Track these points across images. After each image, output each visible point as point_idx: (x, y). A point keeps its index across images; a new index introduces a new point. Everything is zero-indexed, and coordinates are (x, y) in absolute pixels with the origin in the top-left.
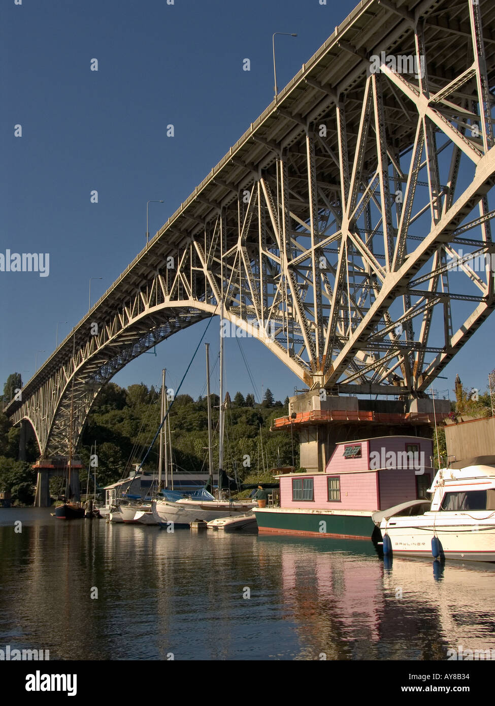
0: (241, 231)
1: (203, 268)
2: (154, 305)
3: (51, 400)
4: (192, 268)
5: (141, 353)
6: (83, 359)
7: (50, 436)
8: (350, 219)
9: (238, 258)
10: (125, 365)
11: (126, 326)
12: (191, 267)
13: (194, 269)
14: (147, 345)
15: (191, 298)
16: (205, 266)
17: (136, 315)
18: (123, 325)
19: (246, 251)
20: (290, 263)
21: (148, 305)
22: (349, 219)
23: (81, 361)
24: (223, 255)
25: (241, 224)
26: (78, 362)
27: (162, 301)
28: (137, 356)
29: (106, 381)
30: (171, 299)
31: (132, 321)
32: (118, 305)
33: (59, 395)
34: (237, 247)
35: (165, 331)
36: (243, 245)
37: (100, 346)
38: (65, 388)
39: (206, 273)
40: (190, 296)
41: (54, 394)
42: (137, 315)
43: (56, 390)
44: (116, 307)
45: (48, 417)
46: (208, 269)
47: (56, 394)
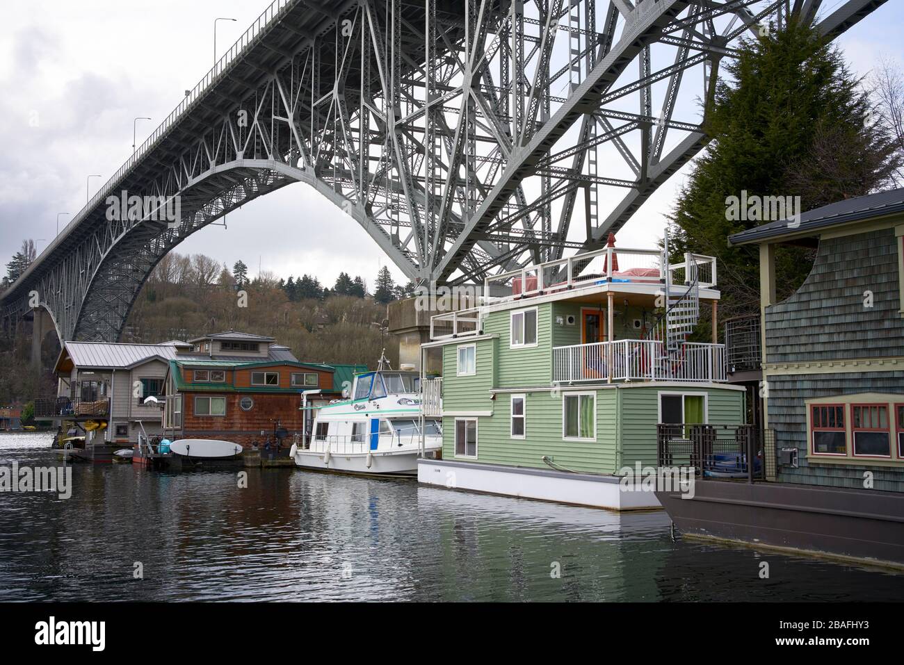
0: (338, 72)
1: (288, 118)
2: (223, 162)
3: (78, 282)
4: (273, 117)
5: (205, 224)
6: (125, 228)
7: (76, 331)
8: (474, 73)
9: (333, 108)
10: (183, 239)
11: (184, 189)
12: (273, 115)
13: (276, 117)
14: (213, 213)
15: (271, 157)
16: (291, 115)
17: (197, 174)
18: (180, 186)
19: (344, 100)
20: (399, 122)
21: (214, 161)
22: (472, 72)
23: (122, 231)
24: (314, 103)
25: (339, 63)
26: (117, 232)
27: (234, 158)
28: (200, 228)
29: (156, 259)
30: (246, 156)
31: (192, 181)
32: (175, 157)
33: (90, 277)
34: (332, 94)
35: (238, 196)
36: (340, 92)
38: (98, 267)
39: (292, 125)
40: (270, 153)
41: (82, 274)
42: (199, 174)
43: (86, 270)
44: (172, 160)
45: (74, 305)
46: (294, 120)
47: (86, 274)
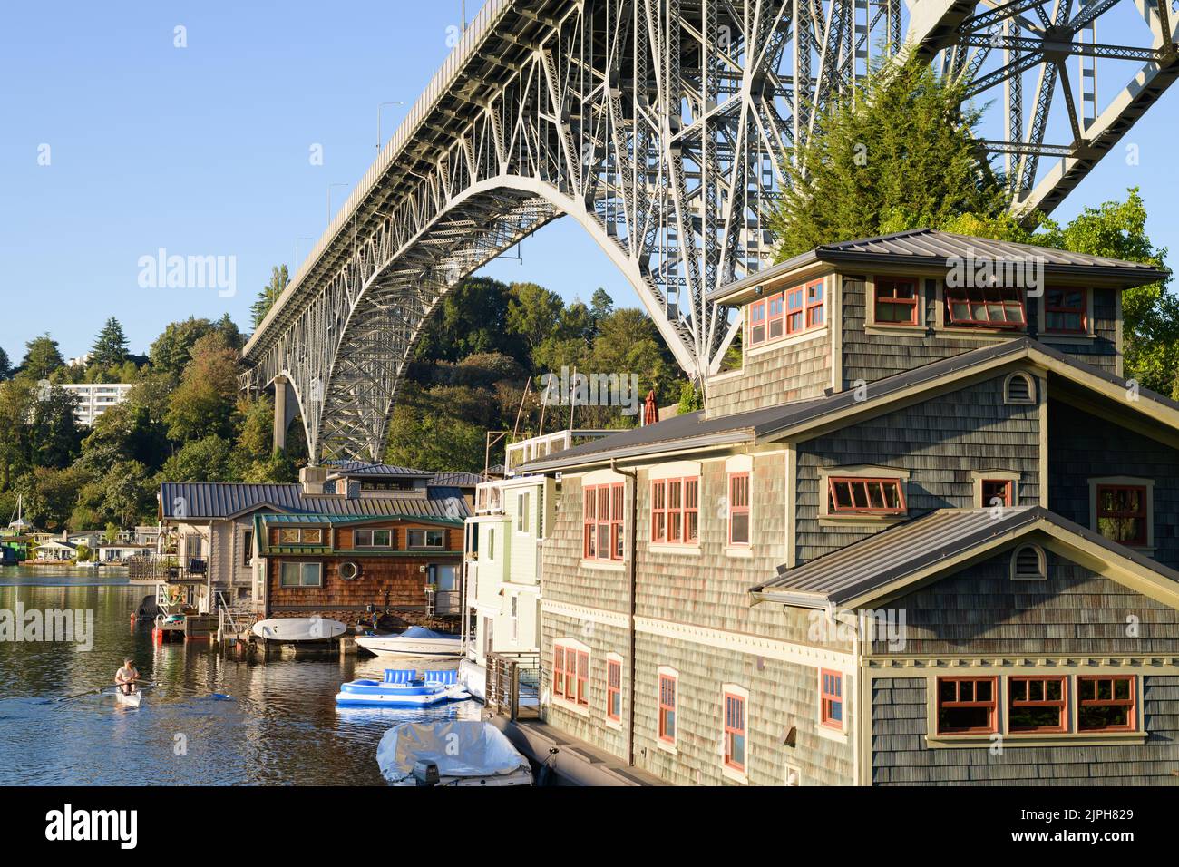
0: (610, 55)
1: (555, 117)
2: (485, 176)
3: (325, 342)
8: (753, 75)
11: (442, 213)
12: (539, 112)
13: (543, 116)
15: (537, 175)
16: (558, 113)
18: (437, 208)
19: (619, 95)
20: (674, 138)
21: (476, 174)
22: (751, 73)
24: (584, 98)
25: (611, 43)
31: (450, 203)
32: (430, 164)
34: (604, 88)
36: (611, 85)
37: (404, 244)
38: (347, 323)
39: (560, 129)
40: (536, 170)
41: (329, 331)
42: (458, 193)
43: (334, 325)
44: (428, 168)
46: (563, 121)
47: (334, 331)
